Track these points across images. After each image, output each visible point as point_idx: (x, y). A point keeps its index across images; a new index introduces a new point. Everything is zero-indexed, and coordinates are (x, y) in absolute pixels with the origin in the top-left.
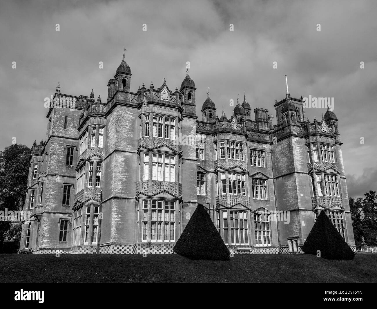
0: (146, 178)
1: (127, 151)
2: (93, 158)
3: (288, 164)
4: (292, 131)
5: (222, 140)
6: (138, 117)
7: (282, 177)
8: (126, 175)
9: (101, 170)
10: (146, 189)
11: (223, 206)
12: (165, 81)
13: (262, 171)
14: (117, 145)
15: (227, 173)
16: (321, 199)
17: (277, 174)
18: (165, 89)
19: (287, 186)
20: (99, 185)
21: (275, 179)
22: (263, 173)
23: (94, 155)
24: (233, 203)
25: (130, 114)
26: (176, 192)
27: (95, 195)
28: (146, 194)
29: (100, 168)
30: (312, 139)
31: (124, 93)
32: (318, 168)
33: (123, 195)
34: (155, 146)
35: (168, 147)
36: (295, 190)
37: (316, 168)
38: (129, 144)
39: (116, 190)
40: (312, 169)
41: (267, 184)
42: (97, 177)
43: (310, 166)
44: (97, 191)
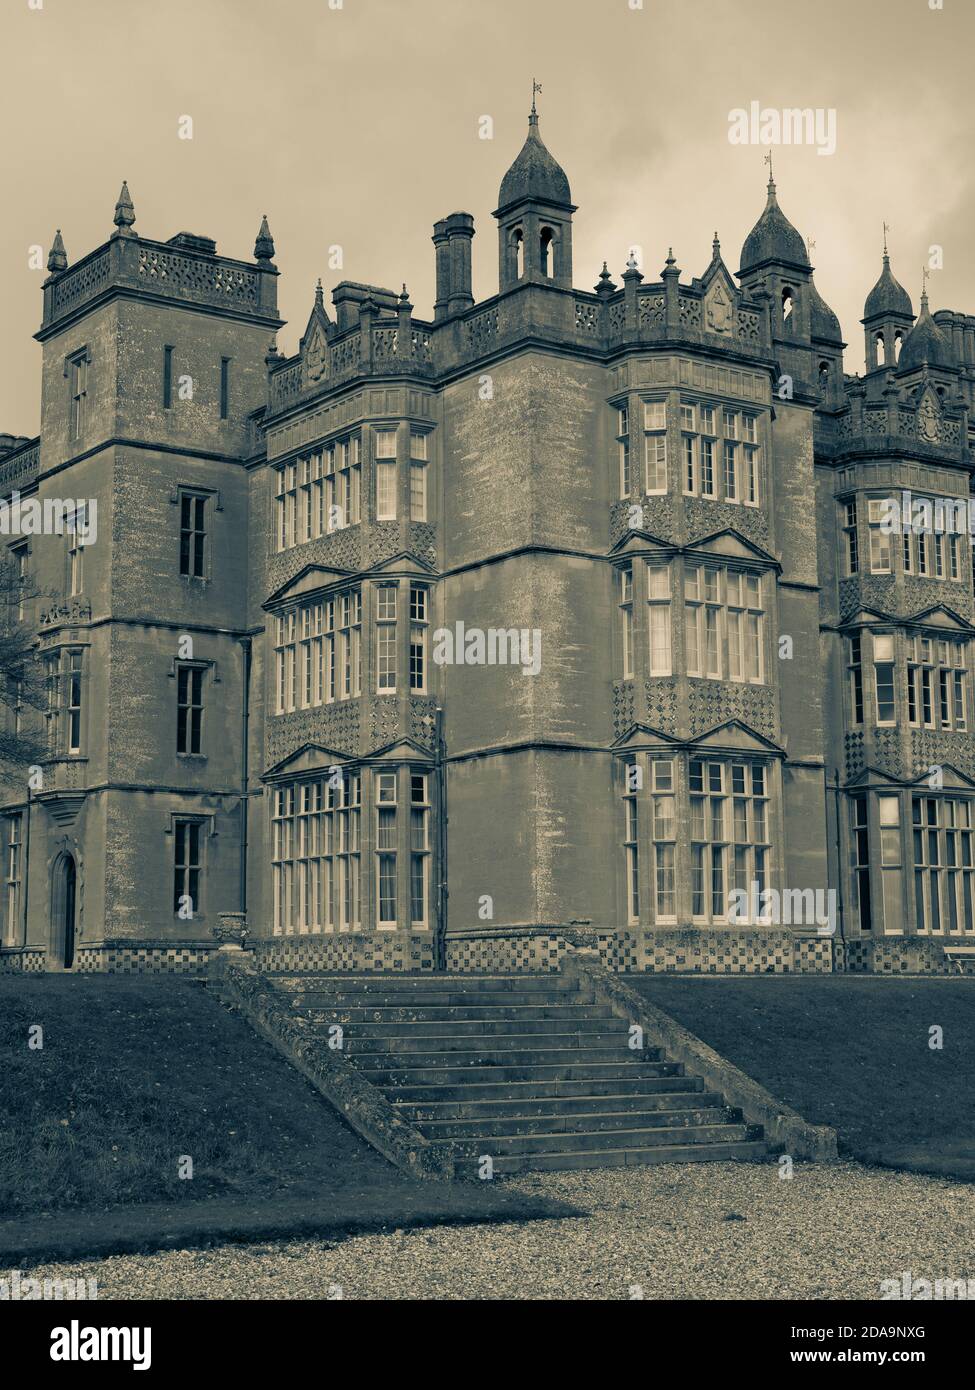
0: (661, 667)
1: (573, 548)
2: (394, 567)
5: (880, 488)
6: (608, 400)
8: (573, 653)
9: (425, 620)
10: (667, 714)
11: (881, 774)
12: (716, 245)
14: (538, 525)
15: (898, 635)
18: (718, 283)
20: (420, 686)
23: (399, 557)
24: (921, 763)
25: (576, 390)
26: (771, 726)
27: (415, 725)
28: (666, 732)
29: (421, 609)
31: (552, 295)
33: (569, 734)
34: (693, 534)
35: (741, 539)
38: (579, 522)
39: (544, 714)
42: (413, 647)
44: (419, 709)
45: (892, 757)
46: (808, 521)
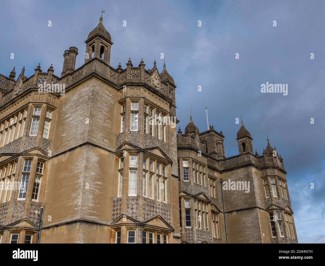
0: (132, 193)
1: (103, 146)
2: (32, 152)
3: (246, 197)
4: (251, 159)
5: (186, 158)
6: (118, 101)
7: (237, 212)
8: (99, 185)
9: (42, 174)
10: (135, 211)
12: (155, 63)
13: (215, 203)
14: (90, 135)
15: (192, 200)
16: (283, 241)
17: (229, 208)
18: (155, 73)
19: (245, 223)
20: (36, 198)
21: (227, 214)
22: (215, 204)
23: (35, 148)
24: (199, 240)
25: (108, 95)
26: (170, 219)
27: (31, 213)
28: (134, 218)
29: (41, 170)
30: (269, 172)
31: (103, 65)
32: (278, 204)
33: (95, 217)
34: (146, 146)
35: (161, 151)
36: (258, 228)
37: (276, 204)
38: (105, 138)
39: (86, 208)
40: (272, 205)
41: (218, 219)
42: (35, 184)
43: (268, 201)
44: (34, 207)
45: (191, 238)
46: (175, 156)
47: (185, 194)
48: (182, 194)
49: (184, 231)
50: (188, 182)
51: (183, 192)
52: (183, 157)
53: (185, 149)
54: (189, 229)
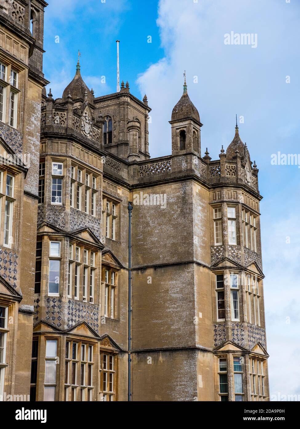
3: (175, 241)
4: (193, 167)
5: (60, 156)
7: (155, 269)
11: (49, 325)
13: (113, 250)
15: (66, 243)
16: (236, 328)
17: (141, 261)
19: (167, 291)
21: (135, 272)
22: (113, 252)
24: (72, 320)
26: (15, 278)
30: (227, 193)
32: (236, 259)
36: (190, 301)
37: (231, 258)
40: (223, 259)
41: (117, 281)
43: (217, 252)
45: (56, 315)
46: (35, 154)
47: (51, 230)
48: (46, 229)
49: (43, 302)
50: (60, 206)
51: (47, 226)
52: (53, 153)
53: (59, 138)
54: (54, 299)
